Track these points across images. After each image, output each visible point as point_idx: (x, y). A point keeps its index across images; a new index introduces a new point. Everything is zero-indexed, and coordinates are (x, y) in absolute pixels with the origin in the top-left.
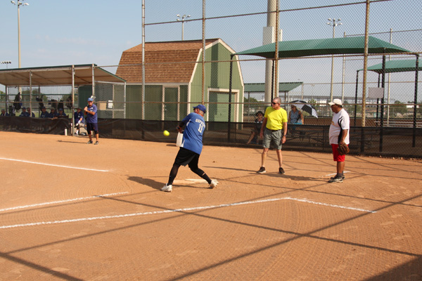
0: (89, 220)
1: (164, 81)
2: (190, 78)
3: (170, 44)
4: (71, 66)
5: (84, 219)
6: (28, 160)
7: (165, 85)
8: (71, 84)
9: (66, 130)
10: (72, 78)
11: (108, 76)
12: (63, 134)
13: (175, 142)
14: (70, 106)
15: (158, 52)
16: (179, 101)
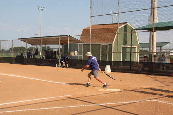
0: (53, 109)
1: (101, 42)
2: (113, 41)
3: (104, 25)
4: (59, 36)
5: (50, 108)
6: (36, 78)
7: (102, 44)
8: (58, 44)
9: (56, 65)
10: (59, 41)
11: (76, 40)
12: (55, 66)
13: (104, 71)
14: (58, 54)
15: (99, 29)
16: (108, 51)
